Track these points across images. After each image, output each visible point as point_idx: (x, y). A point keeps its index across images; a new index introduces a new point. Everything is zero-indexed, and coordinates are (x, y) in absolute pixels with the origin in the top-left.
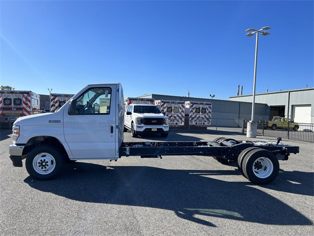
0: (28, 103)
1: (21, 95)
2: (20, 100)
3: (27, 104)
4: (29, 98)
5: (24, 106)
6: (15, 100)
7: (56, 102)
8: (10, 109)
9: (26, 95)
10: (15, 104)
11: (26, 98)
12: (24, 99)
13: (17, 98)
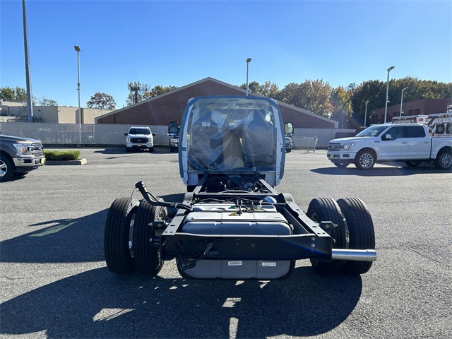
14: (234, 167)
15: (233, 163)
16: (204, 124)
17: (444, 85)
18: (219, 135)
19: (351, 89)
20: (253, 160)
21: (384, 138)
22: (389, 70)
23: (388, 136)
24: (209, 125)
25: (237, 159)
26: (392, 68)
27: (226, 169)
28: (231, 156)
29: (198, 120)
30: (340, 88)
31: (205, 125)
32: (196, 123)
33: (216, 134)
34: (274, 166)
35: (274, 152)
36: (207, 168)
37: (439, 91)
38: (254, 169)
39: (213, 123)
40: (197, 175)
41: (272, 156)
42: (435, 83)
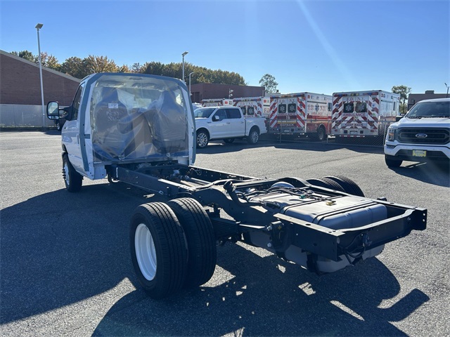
0: (303, 108)
1: (296, 99)
2: (295, 105)
3: (301, 111)
4: (304, 102)
5: (298, 112)
6: (289, 105)
7: (340, 105)
8: (284, 118)
9: (300, 98)
10: (289, 111)
11: (301, 103)
12: (298, 104)
13: (291, 103)
14: (148, 154)
15: (145, 150)
16: (111, 106)
17: (212, 71)
18: (129, 119)
19: (135, 68)
20: (167, 145)
21: (214, 120)
22: (183, 55)
23: (217, 118)
24: (117, 107)
25: (150, 145)
26: (186, 53)
27: (138, 157)
28: (143, 142)
29: (103, 101)
30: (124, 67)
31: (113, 107)
32: (100, 104)
33: (125, 117)
34: (186, 150)
35: (187, 136)
36: (117, 158)
37: (208, 77)
38: (169, 155)
39: (121, 104)
40: (104, 167)
41: (184, 141)
42: (205, 69)
